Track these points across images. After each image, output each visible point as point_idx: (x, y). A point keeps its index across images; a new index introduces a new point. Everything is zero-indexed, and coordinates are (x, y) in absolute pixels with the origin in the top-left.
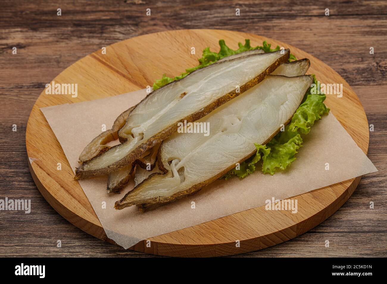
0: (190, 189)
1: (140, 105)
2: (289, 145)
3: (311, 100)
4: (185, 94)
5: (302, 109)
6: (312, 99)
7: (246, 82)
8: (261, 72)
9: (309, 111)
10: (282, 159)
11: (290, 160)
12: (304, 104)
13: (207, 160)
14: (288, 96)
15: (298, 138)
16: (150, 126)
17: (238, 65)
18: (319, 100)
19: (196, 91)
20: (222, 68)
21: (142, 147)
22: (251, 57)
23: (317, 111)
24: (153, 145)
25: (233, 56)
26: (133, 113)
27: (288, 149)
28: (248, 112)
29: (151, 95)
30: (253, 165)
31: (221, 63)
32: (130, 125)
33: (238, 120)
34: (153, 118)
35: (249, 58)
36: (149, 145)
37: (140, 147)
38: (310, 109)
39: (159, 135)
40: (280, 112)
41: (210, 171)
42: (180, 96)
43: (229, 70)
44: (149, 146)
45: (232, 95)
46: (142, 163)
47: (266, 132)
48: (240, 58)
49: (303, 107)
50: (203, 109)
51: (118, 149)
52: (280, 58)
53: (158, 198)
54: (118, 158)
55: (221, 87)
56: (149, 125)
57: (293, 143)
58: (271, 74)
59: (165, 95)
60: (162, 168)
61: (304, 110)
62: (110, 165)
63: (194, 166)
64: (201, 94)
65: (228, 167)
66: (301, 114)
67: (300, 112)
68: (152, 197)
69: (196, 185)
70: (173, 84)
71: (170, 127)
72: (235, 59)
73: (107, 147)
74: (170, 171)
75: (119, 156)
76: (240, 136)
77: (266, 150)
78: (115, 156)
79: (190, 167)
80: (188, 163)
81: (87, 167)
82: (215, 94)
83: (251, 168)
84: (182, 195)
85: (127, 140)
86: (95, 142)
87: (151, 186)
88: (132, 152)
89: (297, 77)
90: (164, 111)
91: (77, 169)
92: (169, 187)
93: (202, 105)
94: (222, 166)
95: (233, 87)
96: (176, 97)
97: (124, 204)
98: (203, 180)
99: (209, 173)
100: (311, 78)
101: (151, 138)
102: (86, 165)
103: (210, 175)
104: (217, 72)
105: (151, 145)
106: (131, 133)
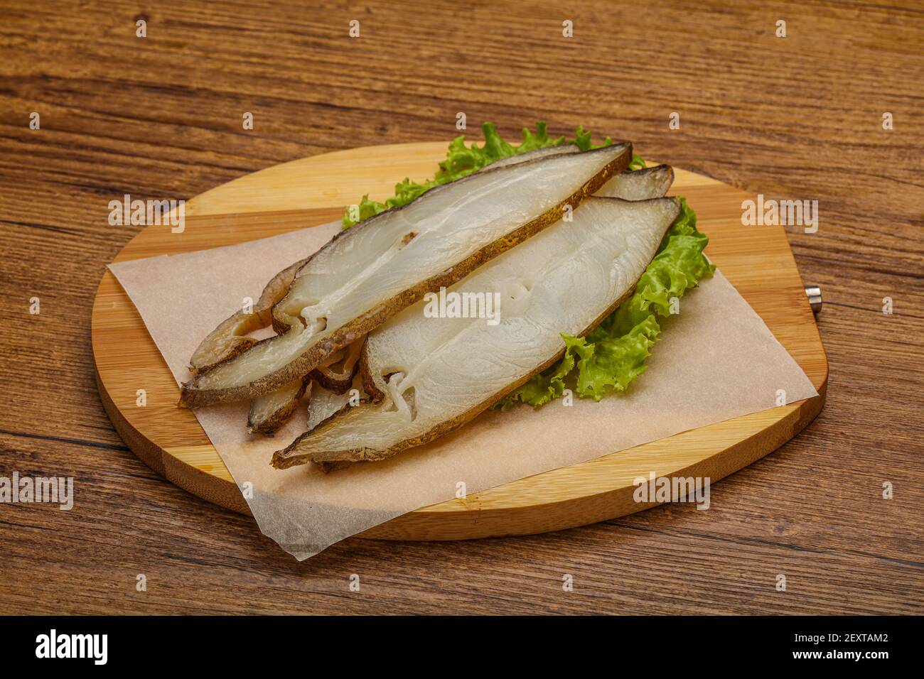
0: (427, 434)
1: (318, 257)
2: (632, 340)
3: (677, 246)
4: (412, 235)
5: (659, 266)
6: (679, 244)
7: (540, 213)
8: (572, 193)
9: (673, 270)
10: (618, 368)
11: (635, 370)
12: (662, 254)
13: (461, 373)
14: (629, 239)
15: (650, 323)
16: (339, 303)
17: (524, 177)
18: (693, 246)
19: (435, 230)
20: (490, 182)
21: (324, 345)
22: (551, 160)
23: (689, 269)
24: (347, 343)
25: (512, 159)
26: (304, 272)
27: (631, 347)
28: (544, 273)
29: (343, 237)
30: (559, 378)
31: (489, 171)
32: (298, 297)
33: (524, 290)
34: (348, 285)
35: (548, 162)
36: (338, 342)
37: (318, 346)
38: (676, 265)
39: (359, 322)
40: (613, 273)
41: (468, 395)
42: (402, 239)
43: (505, 185)
44: (337, 345)
45: (510, 241)
46: (323, 376)
47: (583, 313)
48: (528, 162)
49: (661, 261)
50: (451, 269)
51: (272, 346)
52: (613, 163)
53: (363, 452)
55: (488, 221)
56: (338, 300)
57: (641, 335)
58: (593, 195)
59: (372, 238)
60: (370, 389)
61: (662, 267)
63: (435, 386)
64: (446, 235)
65: (504, 386)
66: (658, 275)
68: (351, 448)
69: (439, 426)
70: (388, 214)
72: (517, 164)
73: (248, 342)
74: (387, 396)
75: (274, 362)
76: (529, 323)
77: (585, 347)
78: (263, 363)
79: (426, 389)
80: (422, 379)
81: (206, 382)
82: (475, 238)
83: (556, 385)
84: (411, 446)
85: (290, 328)
86: (224, 330)
87: (349, 426)
88: (302, 356)
89: (647, 200)
90: (369, 272)
91: (184, 385)
92: (386, 430)
93: (448, 261)
94: (493, 385)
95: (514, 224)
96: (395, 241)
97: (292, 457)
98: (453, 415)
99: (465, 401)
100: (675, 203)
101: (341, 327)
102: (203, 378)
103: (467, 405)
104: (479, 190)
105: (343, 342)
106: (298, 315)
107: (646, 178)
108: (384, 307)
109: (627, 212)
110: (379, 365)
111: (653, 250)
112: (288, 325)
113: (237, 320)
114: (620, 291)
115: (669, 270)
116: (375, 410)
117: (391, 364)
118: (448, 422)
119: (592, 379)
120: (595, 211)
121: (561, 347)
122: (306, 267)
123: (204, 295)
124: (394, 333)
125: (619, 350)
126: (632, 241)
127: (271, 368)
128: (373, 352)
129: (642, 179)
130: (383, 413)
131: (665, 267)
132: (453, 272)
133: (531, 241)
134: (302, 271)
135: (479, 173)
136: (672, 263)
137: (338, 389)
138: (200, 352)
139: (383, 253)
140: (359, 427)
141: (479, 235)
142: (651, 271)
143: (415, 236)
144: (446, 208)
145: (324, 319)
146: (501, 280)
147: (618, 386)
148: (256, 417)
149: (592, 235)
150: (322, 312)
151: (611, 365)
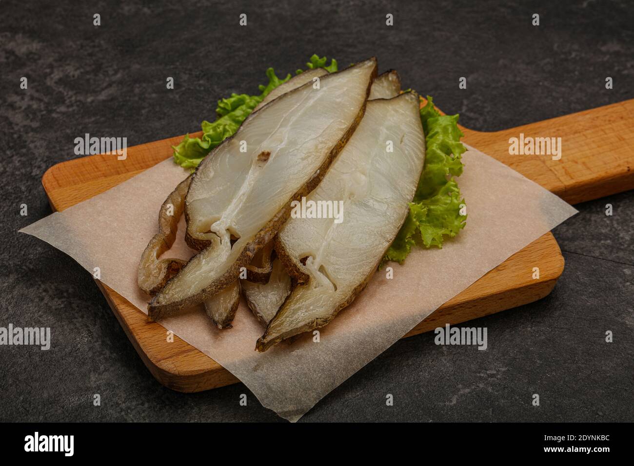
0: (351, 297)
2: (443, 198)
3: (441, 125)
4: (265, 156)
5: (438, 141)
6: (441, 123)
8: (363, 99)
9: (450, 142)
10: (444, 221)
11: (458, 219)
12: (431, 133)
13: (352, 247)
14: (402, 127)
15: (453, 184)
16: (237, 215)
17: (319, 95)
18: (452, 122)
19: (284, 146)
21: (249, 248)
24: (266, 242)
27: (444, 204)
28: (370, 161)
30: (409, 237)
32: (200, 218)
33: (363, 177)
34: (235, 201)
36: (259, 243)
37: (246, 249)
39: (271, 225)
40: (406, 152)
41: (364, 262)
42: (257, 158)
43: (310, 104)
44: (259, 246)
45: (343, 142)
46: (252, 272)
47: (406, 185)
49: (435, 138)
50: (319, 171)
51: (203, 259)
53: (315, 324)
54: (212, 273)
55: (320, 131)
56: (235, 213)
59: (227, 164)
60: (296, 274)
62: (207, 288)
63: (338, 261)
64: (297, 148)
66: (440, 149)
67: (436, 146)
68: (308, 321)
69: (355, 289)
70: (226, 144)
72: (298, 88)
73: (172, 261)
74: (311, 276)
75: (213, 270)
76: (376, 201)
77: (422, 210)
78: (205, 272)
79: (333, 264)
80: (327, 258)
81: (164, 298)
82: (320, 146)
83: (409, 243)
84: (341, 309)
85: (211, 243)
86: (148, 257)
87: (297, 306)
88: (237, 260)
89: (398, 96)
90: (245, 188)
91: (149, 304)
92: (322, 302)
93: (312, 166)
94: (377, 250)
95: (342, 130)
96: (252, 161)
97: (270, 341)
98: (362, 278)
99: (364, 267)
100: (414, 95)
101: (259, 232)
102: (161, 296)
103: (367, 269)
104: (291, 111)
105: (262, 243)
106: (210, 232)
107: (384, 81)
108: (284, 210)
110: (294, 254)
111: (422, 132)
112: (207, 241)
113: (153, 248)
114: (418, 164)
115: (448, 143)
116: (308, 289)
117: (302, 251)
118: (360, 285)
119: (429, 234)
120: (374, 110)
121: (406, 213)
122: (189, 195)
123: (109, 235)
124: (293, 228)
125: (438, 208)
126: (404, 128)
127: (213, 276)
128: (287, 246)
129: (383, 83)
130: (314, 289)
131: (443, 141)
132: (320, 173)
133: (351, 140)
134: (188, 199)
135: (273, 100)
136: (446, 137)
137: (264, 280)
138: (141, 278)
139: (248, 172)
140: (303, 305)
141: (321, 143)
142: (433, 147)
143: (268, 154)
144: (276, 129)
145: (228, 230)
146: (347, 173)
147: (453, 234)
148: (217, 315)
149: (381, 128)
150: (226, 224)
151: (435, 220)
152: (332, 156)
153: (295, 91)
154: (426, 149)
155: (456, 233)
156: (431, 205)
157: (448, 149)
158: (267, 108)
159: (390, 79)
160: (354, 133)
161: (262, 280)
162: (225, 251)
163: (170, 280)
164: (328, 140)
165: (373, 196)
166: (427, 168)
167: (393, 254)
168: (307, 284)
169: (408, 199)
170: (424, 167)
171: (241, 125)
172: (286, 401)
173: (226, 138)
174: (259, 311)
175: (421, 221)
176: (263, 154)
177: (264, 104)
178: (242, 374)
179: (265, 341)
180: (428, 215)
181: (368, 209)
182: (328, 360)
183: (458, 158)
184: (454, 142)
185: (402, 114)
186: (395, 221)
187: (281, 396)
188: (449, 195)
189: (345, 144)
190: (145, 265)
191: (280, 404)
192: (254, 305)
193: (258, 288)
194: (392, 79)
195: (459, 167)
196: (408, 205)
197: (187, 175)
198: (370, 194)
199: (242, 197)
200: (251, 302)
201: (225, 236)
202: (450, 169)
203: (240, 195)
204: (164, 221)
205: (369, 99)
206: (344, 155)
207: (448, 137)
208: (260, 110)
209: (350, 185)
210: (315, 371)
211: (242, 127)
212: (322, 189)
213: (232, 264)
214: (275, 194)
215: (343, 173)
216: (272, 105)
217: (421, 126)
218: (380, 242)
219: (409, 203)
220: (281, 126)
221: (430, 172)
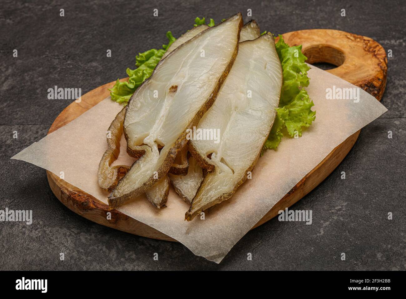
0: (244, 177)
2: (298, 102)
3: (290, 53)
4: (174, 89)
6: (291, 52)
7: (231, 55)
8: (236, 42)
9: (298, 64)
10: (301, 117)
11: (310, 115)
12: (284, 60)
13: (241, 143)
14: (264, 58)
15: (304, 92)
16: (161, 131)
17: (205, 43)
19: (186, 80)
21: (172, 152)
24: (183, 146)
28: (246, 84)
29: (132, 101)
30: (279, 132)
34: (157, 121)
35: (207, 34)
36: (178, 148)
37: (170, 153)
38: (297, 61)
39: (184, 135)
40: (270, 75)
41: (250, 152)
42: (169, 91)
44: (178, 150)
47: (273, 97)
48: (195, 38)
50: (212, 94)
51: (142, 163)
53: (223, 196)
55: (210, 67)
56: (159, 129)
59: (148, 97)
60: (206, 165)
61: (292, 64)
62: (147, 182)
63: (233, 153)
64: (196, 80)
66: (292, 69)
67: (289, 68)
68: (217, 197)
71: (191, 122)
72: (190, 40)
73: (120, 167)
74: (215, 166)
76: (254, 110)
77: (285, 112)
78: (144, 172)
80: (225, 152)
81: (119, 192)
83: (279, 135)
84: (239, 186)
85: (145, 152)
87: (209, 187)
88: (165, 161)
89: (259, 37)
90: (163, 112)
91: (109, 198)
92: (225, 182)
93: (207, 91)
94: (258, 143)
95: (224, 65)
96: (165, 93)
97: (194, 213)
98: (250, 163)
99: (251, 155)
100: (270, 35)
101: (177, 140)
102: (116, 191)
103: (253, 156)
104: (187, 56)
105: (180, 147)
106: (143, 144)
107: (248, 29)
108: (192, 123)
109: (255, 45)
110: (203, 152)
111: (278, 60)
112: (142, 151)
113: (106, 159)
114: (279, 82)
115: (297, 65)
116: (215, 175)
117: (208, 150)
119: (292, 127)
120: (245, 49)
121: (275, 116)
122: (125, 121)
125: (295, 110)
126: (266, 58)
128: (197, 147)
129: (247, 29)
130: (219, 175)
131: (293, 64)
132: (213, 96)
133: (231, 71)
134: (125, 124)
135: (175, 50)
136: (295, 61)
137: (185, 172)
138: (100, 181)
139: (164, 101)
140: (213, 186)
141: (211, 75)
142: (287, 69)
143: (176, 87)
144: (179, 70)
145: (155, 141)
146: (231, 94)
147: (308, 125)
148: (155, 200)
149: (250, 60)
150: (154, 138)
151: (294, 118)
152: (220, 83)
153: (189, 42)
154: (283, 70)
155: (310, 124)
156: (291, 108)
157: (298, 69)
158: (171, 56)
159: (252, 26)
160: (233, 66)
161: (183, 173)
162: (155, 156)
163: (120, 180)
164: (216, 73)
165: (251, 107)
166: (285, 84)
167: (269, 144)
168: (214, 172)
169: (275, 106)
170: (283, 83)
171: (155, 69)
172: (210, 249)
173: (146, 79)
174: (184, 194)
175: (285, 120)
176: (173, 87)
177: (168, 53)
178: (177, 236)
179: (191, 213)
180: (289, 115)
181: (248, 116)
182: (236, 218)
183: (305, 74)
184: (301, 64)
185: (263, 49)
186: (268, 122)
187: (206, 246)
188: (302, 100)
189: (228, 74)
190: (102, 172)
191: (207, 252)
192: (180, 190)
193: (181, 178)
194: (254, 26)
195: (307, 80)
196: (275, 110)
197: (121, 107)
198: (249, 106)
199: (162, 118)
200: (177, 189)
201: (154, 146)
202: (301, 82)
203: (160, 116)
204: (111, 140)
205: (240, 41)
206: (228, 81)
207: (296, 61)
208: (166, 57)
209: (234, 101)
210: (227, 227)
211: (155, 71)
212: (216, 106)
213: (162, 163)
214: (184, 113)
215: (229, 94)
216: (174, 54)
217: (278, 56)
218: (259, 137)
219: (275, 108)
220: (182, 67)
221: (287, 86)
